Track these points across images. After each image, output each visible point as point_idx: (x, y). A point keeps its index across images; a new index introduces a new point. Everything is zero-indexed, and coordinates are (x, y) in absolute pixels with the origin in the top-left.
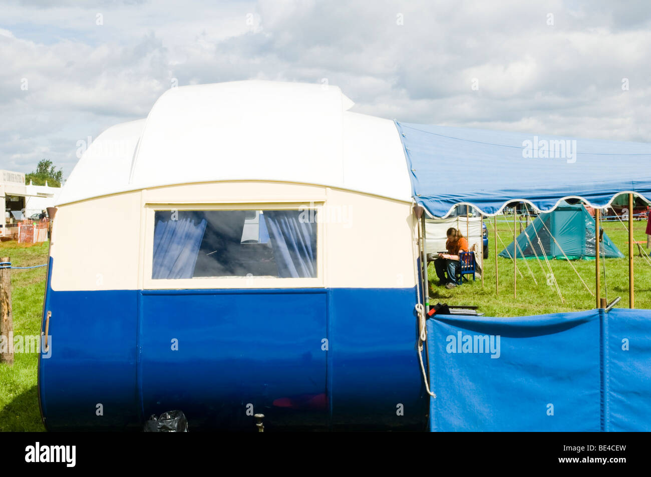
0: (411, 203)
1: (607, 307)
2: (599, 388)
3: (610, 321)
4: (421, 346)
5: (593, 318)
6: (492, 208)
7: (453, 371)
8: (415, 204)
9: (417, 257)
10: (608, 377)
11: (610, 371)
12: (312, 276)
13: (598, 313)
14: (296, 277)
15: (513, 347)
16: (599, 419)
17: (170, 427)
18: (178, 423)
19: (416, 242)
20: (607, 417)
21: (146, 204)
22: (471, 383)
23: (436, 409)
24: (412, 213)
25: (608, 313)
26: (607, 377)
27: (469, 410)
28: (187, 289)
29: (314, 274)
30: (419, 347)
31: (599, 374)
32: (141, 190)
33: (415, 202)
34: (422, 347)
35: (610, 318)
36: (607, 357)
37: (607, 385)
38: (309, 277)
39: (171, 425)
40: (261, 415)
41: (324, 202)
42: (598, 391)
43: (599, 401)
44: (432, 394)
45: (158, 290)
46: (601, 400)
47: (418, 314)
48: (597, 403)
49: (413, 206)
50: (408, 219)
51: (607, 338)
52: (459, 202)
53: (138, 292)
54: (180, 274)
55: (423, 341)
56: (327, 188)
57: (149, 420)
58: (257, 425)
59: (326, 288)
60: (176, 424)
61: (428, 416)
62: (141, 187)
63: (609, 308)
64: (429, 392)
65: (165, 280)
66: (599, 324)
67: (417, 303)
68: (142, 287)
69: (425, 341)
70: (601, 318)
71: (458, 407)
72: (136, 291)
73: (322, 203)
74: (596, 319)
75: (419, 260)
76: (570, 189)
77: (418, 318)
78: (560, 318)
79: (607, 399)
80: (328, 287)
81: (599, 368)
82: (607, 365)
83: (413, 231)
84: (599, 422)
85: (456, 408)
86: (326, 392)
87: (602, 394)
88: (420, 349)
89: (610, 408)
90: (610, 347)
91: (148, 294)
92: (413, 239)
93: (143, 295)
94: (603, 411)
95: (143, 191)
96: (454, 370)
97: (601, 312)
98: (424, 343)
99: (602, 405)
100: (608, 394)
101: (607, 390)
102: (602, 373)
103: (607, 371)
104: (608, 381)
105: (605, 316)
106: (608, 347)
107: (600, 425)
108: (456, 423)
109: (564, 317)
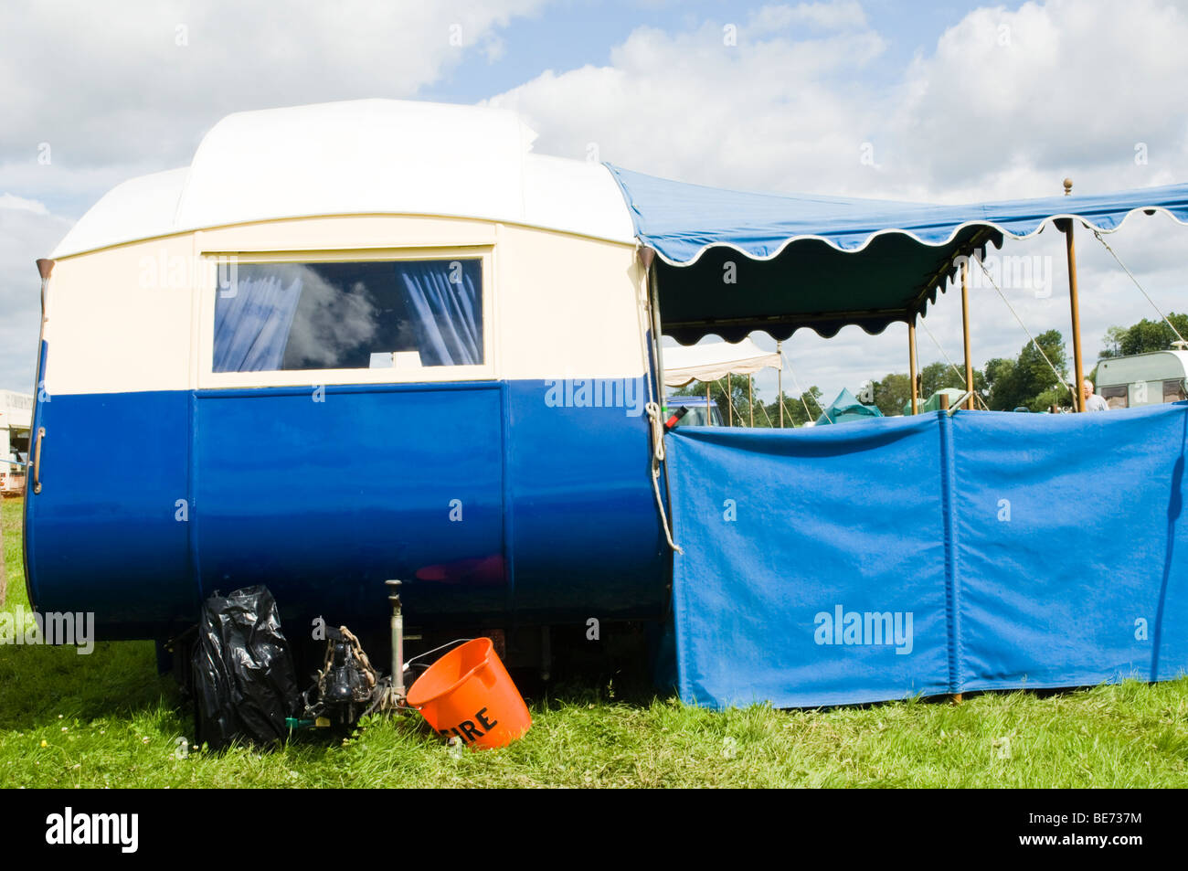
0: (634, 246)
1: (950, 408)
2: (941, 538)
3: (957, 431)
4: (656, 469)
5: (929, 426)
6: (765, 248)
7: (709, 517)
8: (640, 247)
9: (647, 330)
10: (955, 520)
11: (959, 512)
12: (475, 363)
13: (937, 417)
14: (450, 365)
15: (805, 477)
16: (944, 588)
17: (246, 608)
18: (258, 601)
19: (644, 307)
20: (956, 585)
21: (203, 253)
22: (738, 537)
23: (684, 579)
24: (635, 260)
25: (952, 417)
26: (954, 518)
27: (736, 580)
28: (270, 388)
29: (479, 359)
30: (654, 471)
31: (942, 516)
32: (192, 232)
33: (640, 243)
34: (658, 471)
35: (955, 426)
36: (953, 488)
37: (955, 532)
38: (470, 364)
39: (246, 605)
40: (396, 582)
41: (493, 245)
42: (941, 544)
43: (943, 559)
44: (676, 547)
45: (222, 389)
46: (946, 557)
47: (651, 419)
48: (939, 563)
49: (637, 249)
50: (629, 272)
51: (953, 458)
52: (711, 242)
53: (189, 394)
54: (260, 364)
55: (660, 461)
56: (498, 225)
57: (209, 597)
58: (391, 597)
59: (499, 380)
60: (256, 603)
61: (671, 587)
62: (193, 228)
63: (954, 408)
64: (672, 545)
65: (235, 374)
66: (939, 436)
67: (648, 400)
68: (195, 387)
69: (663, 461)
70: (942, 426)
71: (718, 575)
72: (185, 392)
73: (489, 247)
74: (935, 426)
75: (649, 332)
76: (886, 219)
77: (651, 425)
78: (877, 425)
79: (956, 555)
80: (503, 378)
81: (941, 507)
82: (953, 500)
83: (638, 288)
84: (944, 593)
85: (717, 577)
86: (503, 551)
87: (947, 546)
88: (656, 474)
89: (961, 570)
90: (958, 472)
91: (206, 396)
92: (638, 302)
93: (199, 398)
94: (949, 575)
95: (197, 233)
96: (712, 515)
97: (941, 416)
98: (662, 464)
99: (948, 566)
100: (956, 548)
101: (955, 540)
102: (946, 514)
103: (954, 511)
104: (956, 526)
105: (949, 422)
106: (953, 472)
107: (945, 598)
108: (715, 601)
109: (883, 424)
